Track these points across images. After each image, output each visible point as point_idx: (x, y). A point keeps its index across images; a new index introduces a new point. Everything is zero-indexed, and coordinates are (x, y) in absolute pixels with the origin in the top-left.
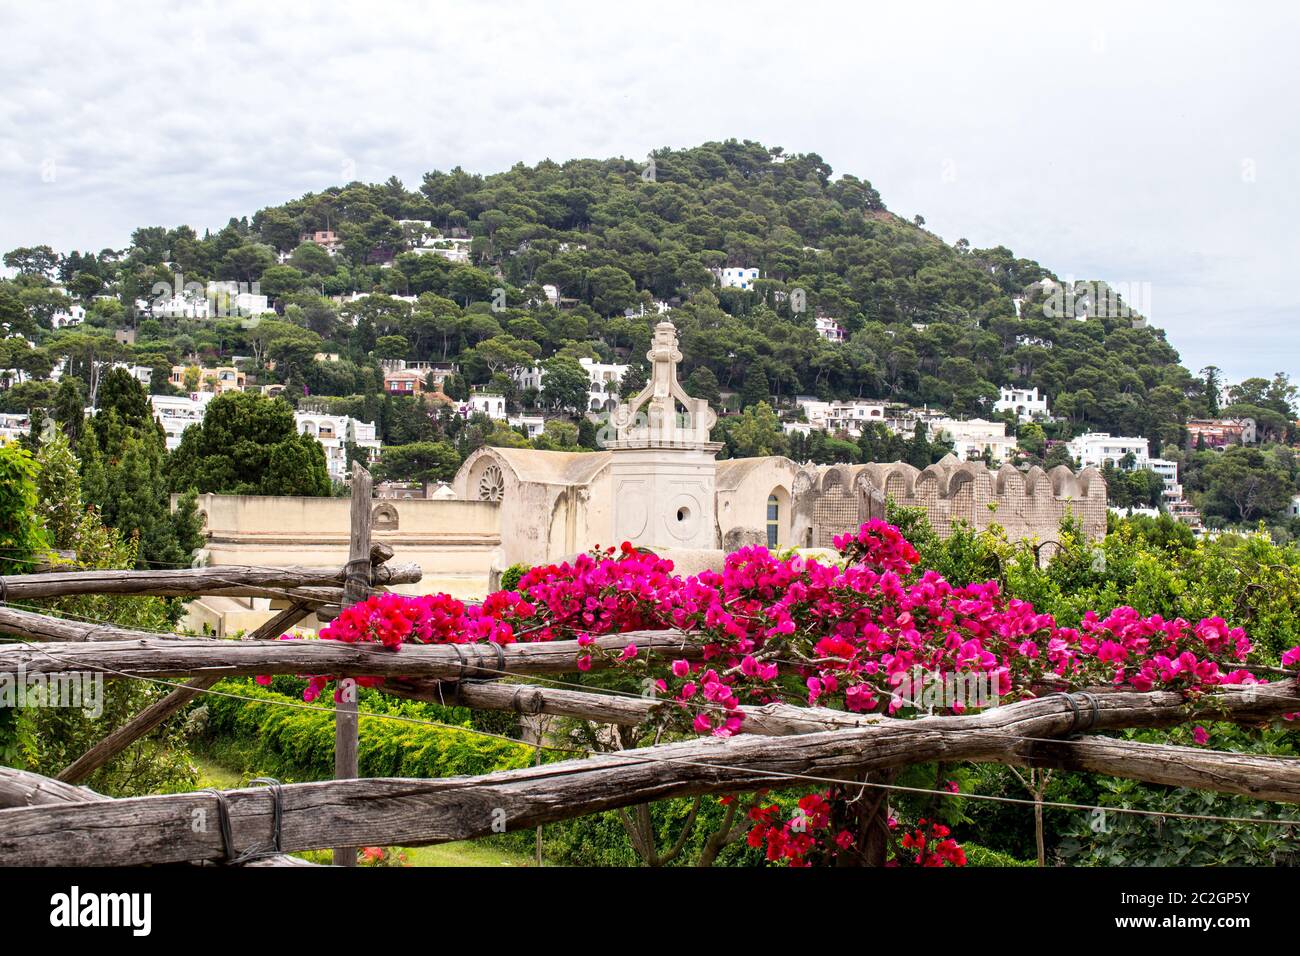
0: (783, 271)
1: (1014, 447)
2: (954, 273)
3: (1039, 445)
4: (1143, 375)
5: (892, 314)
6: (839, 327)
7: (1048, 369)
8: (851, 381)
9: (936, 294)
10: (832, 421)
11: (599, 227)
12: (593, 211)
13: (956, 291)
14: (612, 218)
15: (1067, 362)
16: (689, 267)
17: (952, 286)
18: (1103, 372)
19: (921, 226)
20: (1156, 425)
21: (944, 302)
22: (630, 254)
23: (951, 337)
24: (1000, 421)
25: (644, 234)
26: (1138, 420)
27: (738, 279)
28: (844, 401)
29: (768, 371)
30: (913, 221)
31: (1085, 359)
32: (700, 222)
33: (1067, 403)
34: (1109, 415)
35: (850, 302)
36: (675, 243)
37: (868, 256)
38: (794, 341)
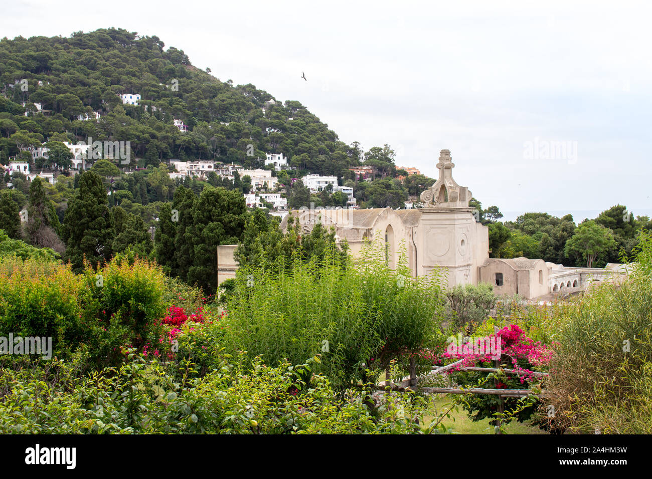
0: (153, 95)
1: (277, 182)
2: (234, 97)
3: (288, 181)
4: (327, 146)
5: (208, 117)
6: (184, 124)
7: (286, 144)
8: (196, 151)
9: (227, 107)
10: (191, 171)
11: (57, 73)
12: (52, 64)
13: (236, 106)
14: (63, 68)
15: (294, 140)
16: (108, 94)
17: (234, 103)
18: (310, 145)
19: (209, 73)
20: (340, 170)
21: (231, 111)
22: (75, 87)
23: (240, 129)
24: (268, 169)
25: (82, 76)
26: (331, 168)
27: (131, 100)
28: (192, 161)
29: (157, 147)
30: (205, 71)
31: (302, 139)
32: (107, 70)
33: (297, 161)
34: (316, 166)
35: (188, 112)
36: (98, 81)
37: (192, 88)
38: (167, 132)
